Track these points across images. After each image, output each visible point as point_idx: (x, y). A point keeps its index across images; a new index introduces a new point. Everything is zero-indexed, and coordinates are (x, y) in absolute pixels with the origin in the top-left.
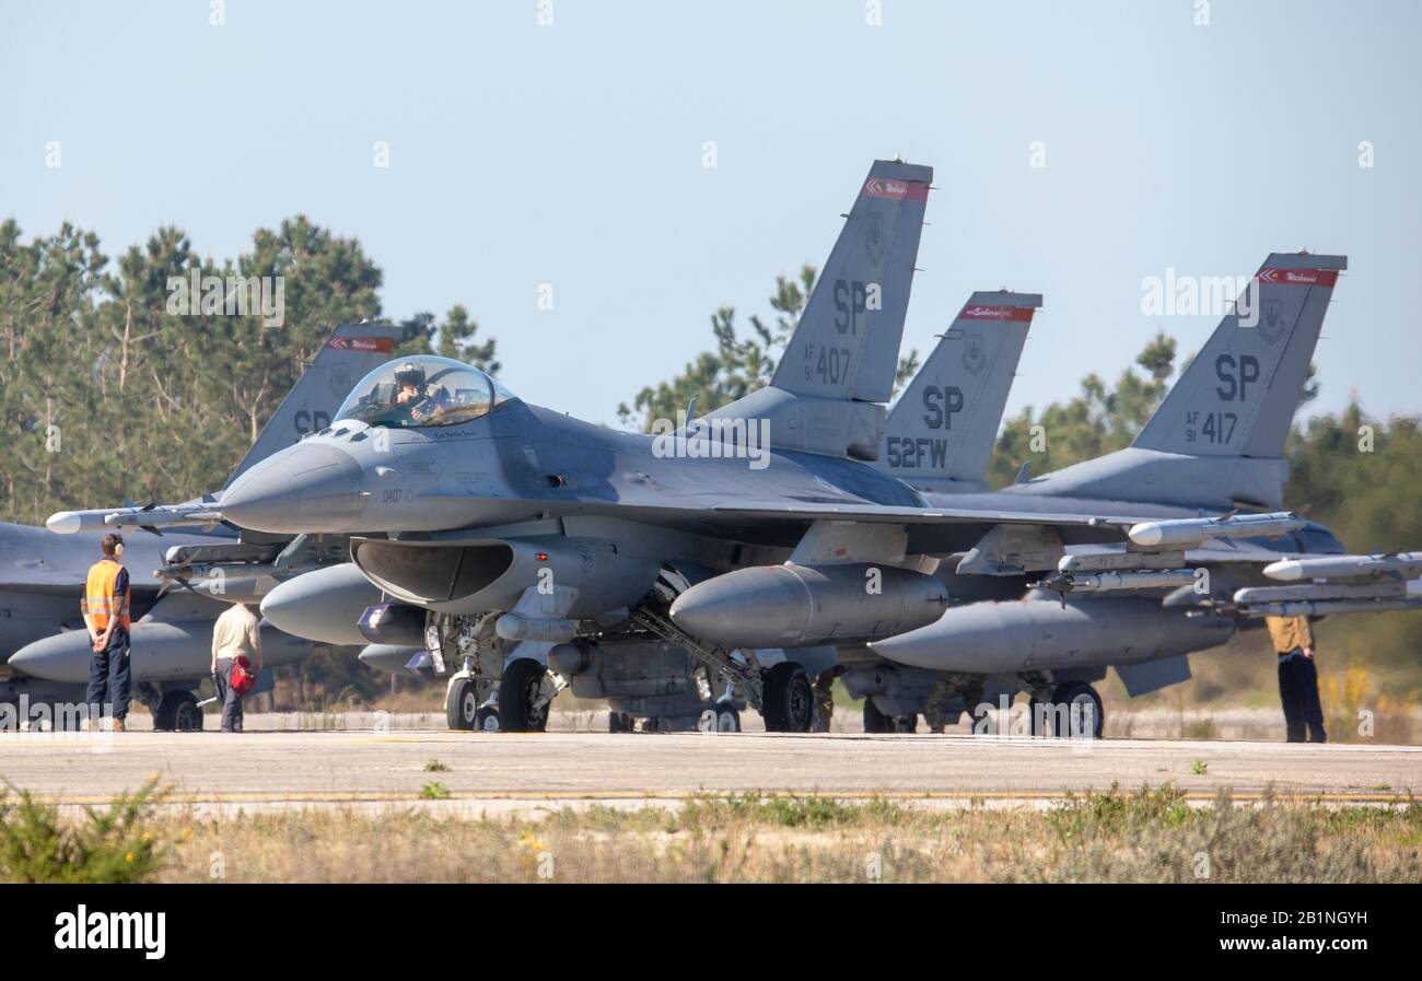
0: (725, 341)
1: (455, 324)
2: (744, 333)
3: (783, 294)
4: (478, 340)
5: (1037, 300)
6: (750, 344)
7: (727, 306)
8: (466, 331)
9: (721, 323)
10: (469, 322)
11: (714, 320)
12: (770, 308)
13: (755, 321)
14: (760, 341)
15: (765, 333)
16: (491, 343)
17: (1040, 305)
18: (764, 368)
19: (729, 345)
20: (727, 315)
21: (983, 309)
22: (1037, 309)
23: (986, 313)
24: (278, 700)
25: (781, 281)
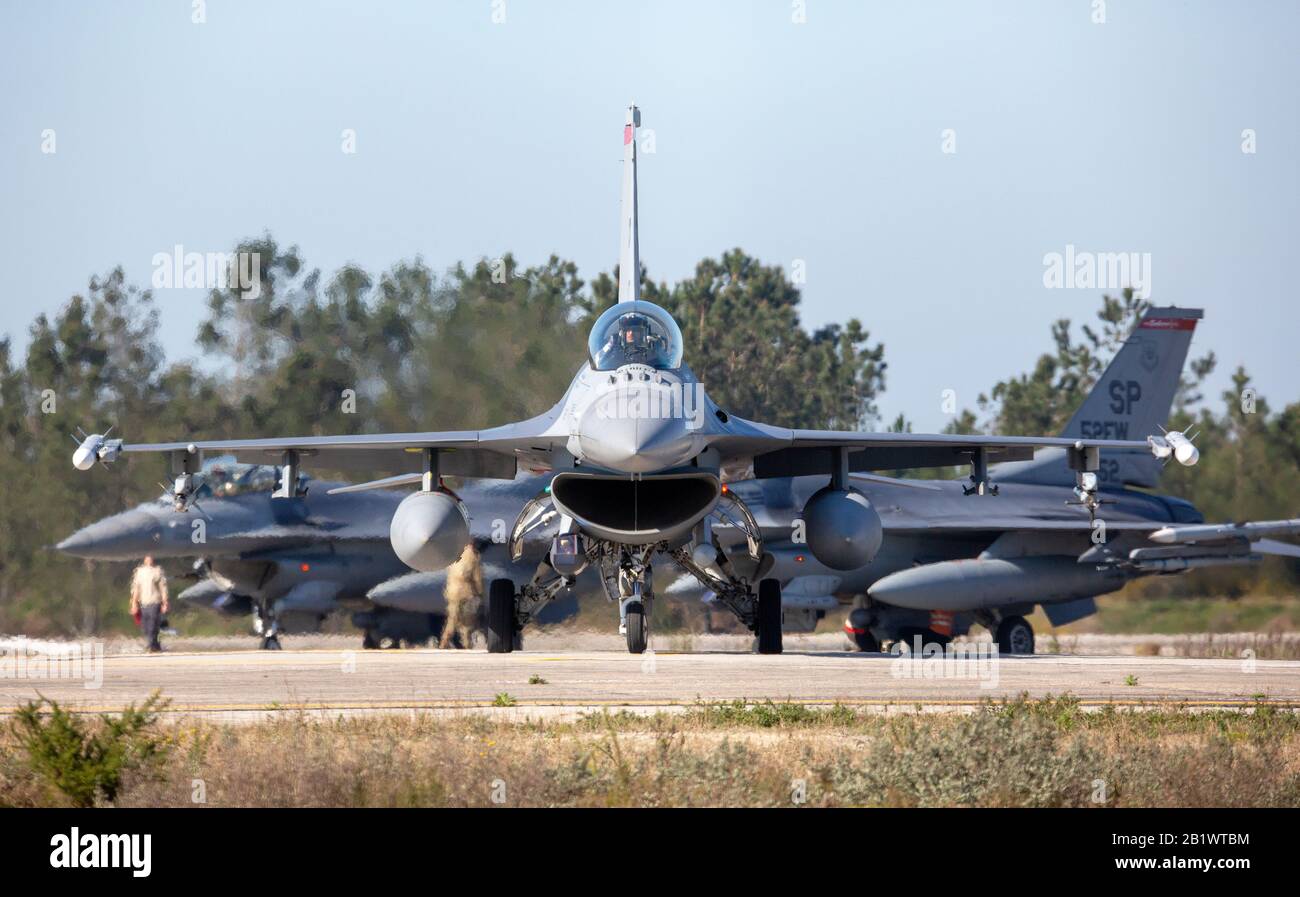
0: (1063, 345)
1: (852, 332)
2: (1077, 338)
3: (1108, 309)
4: (870, 345)
5: (1198, 314)
6: (1082, 348)
7: (1064, 317)
8: (861, 338)
9: (1059, 331)
10: (863, 331)
11: (1054, 328)
12: (1097, 318)
13: (1086, 329)
14: (1090, 345)
15: (1094, 338)
16: (880, 348)
17: (1201, 317)
18: (1092, 366)
19: (1065, 348)
20: (1064, 325)
21: (1157, 320)
22: (1200, 320)
23: (1159, 324)
24: (715, 625)
25: (1106, 298)
